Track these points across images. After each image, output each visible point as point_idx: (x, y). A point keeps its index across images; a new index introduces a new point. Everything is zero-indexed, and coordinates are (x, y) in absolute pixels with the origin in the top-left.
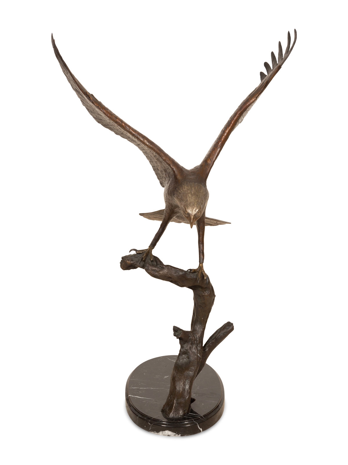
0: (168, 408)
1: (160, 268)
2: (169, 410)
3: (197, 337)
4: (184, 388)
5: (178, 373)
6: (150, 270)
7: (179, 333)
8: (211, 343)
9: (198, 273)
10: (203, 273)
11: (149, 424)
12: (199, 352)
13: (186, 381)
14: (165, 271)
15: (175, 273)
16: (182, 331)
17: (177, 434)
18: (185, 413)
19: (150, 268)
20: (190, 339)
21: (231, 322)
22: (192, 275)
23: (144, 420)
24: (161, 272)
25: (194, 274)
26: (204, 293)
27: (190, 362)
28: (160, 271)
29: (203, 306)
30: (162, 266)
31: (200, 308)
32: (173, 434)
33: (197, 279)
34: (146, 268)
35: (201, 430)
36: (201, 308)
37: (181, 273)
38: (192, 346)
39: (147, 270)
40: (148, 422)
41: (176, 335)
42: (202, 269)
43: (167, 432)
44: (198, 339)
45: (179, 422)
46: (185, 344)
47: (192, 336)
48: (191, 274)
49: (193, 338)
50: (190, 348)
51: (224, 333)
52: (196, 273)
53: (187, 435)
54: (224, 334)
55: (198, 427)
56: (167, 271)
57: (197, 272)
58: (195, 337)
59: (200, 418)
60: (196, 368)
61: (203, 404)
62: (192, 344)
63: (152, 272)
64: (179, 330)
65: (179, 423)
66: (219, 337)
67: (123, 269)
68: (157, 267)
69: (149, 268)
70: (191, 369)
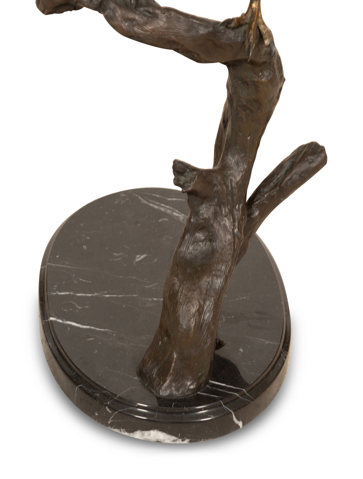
0: (156, 370)
1: (147, 14)
2: (158, 375)
3: (233, 184)
4: (199, 322)
5: (185, 282)
6: (119, 19)
7: (188, 179)
8: (267, 198)
9: (247, 26)
10: (262, 27)
11: (108, 410)
12: (236, 224)
13: (204, 303)
14: (161, 23)
15: (188, 30)
16: (195, 173)
17: (180, 438)
18: (201, 384)
19: (119, 12)
20: (217, 192)
21: (321, 144)
22: (231, 34)
23: (95, 398)
24: (149, 27)
25: (237, 30)
26: (259, 76)
27: (213, 251)
28: (146, 23)
29: (252, 108)
30: (151, 10)
31: (245, 111)
32: (169, 439)
33: (247, 47)
34: (107, 12)
35: (240, 424)
36: (248, 112)
37: (202, 31)
38: (220, 208)
39: (109, 19)
40: (106, 405)
41: (181, 183)
42: (258, 17)
43: (155, 435)
44: (235, 191)
45: (186, 409)
46: (202, 204)
47: (220, 184)
48: (230, 30)
49: (222, 188)
50: (216, 214)
51: (303, 172)
52: (243, 28)
53: (204, 440)
54: (303, 175)
55: (232, 419)
56: (166, 25)
57: (246, 23)
58: (227, 187)
59: (238, 398)
60: (230, 268)
61: (241, 350)
62: (220, 204)
63: (125, 25)
64: (188, 170)
65: (186, 412)
66: (289, 183)
67: (43, 12)
68: (139, 11)
69: (117, 15)
70: (218, 270)
